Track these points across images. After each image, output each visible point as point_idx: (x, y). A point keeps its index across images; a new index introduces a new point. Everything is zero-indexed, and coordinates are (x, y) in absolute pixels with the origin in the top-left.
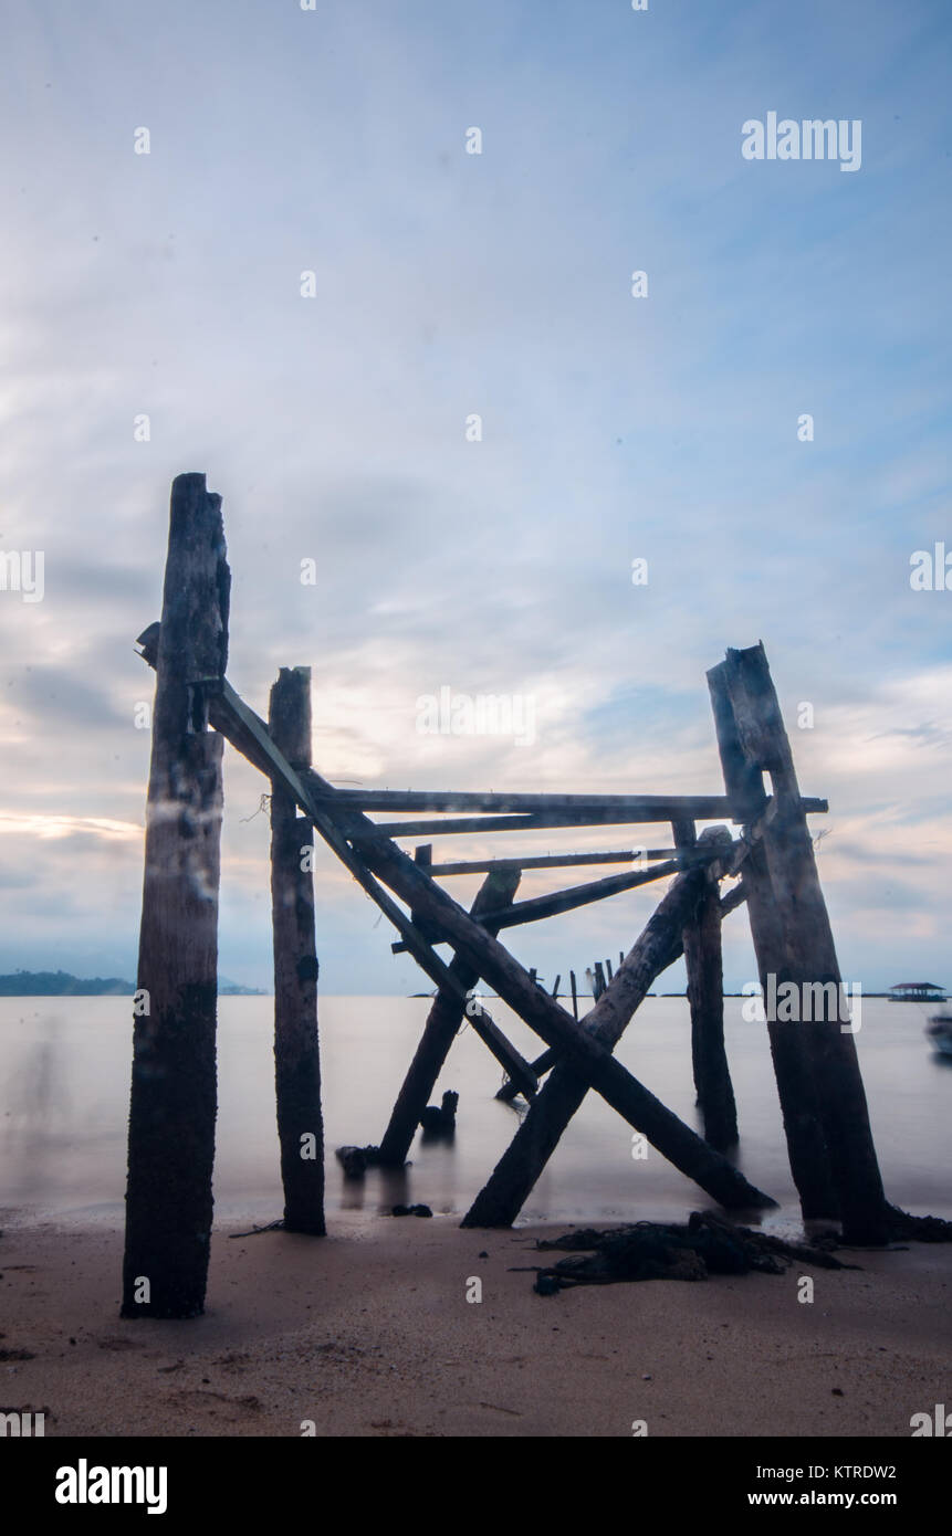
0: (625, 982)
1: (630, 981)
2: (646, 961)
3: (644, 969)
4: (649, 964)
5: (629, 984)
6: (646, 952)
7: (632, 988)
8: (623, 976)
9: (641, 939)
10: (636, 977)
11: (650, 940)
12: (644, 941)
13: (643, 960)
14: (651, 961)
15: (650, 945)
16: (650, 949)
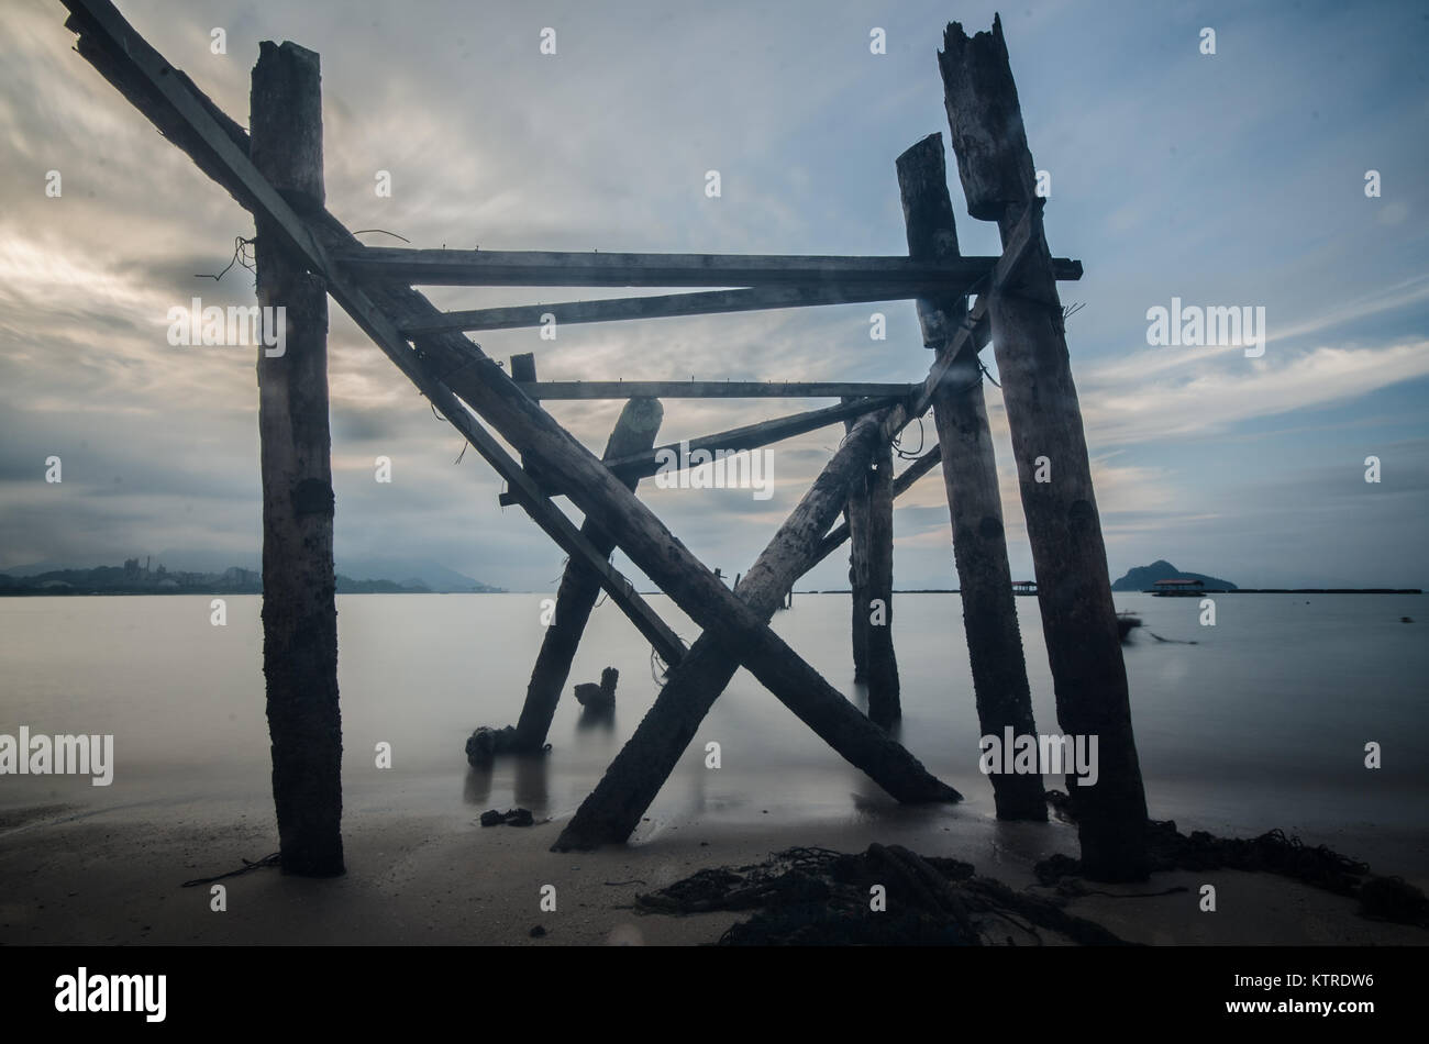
0: (787, 542)
1: (792, 542)
2: (812, 521)
3: (809, 529)
4: (816, 524)
5: (791, 546)
6: (812, 511)
7: (795, 550)
8: (784, 537)
9: (808, 497)
10: (800, 538)
11: (818, 498)
12: (810, 499)
13: (809, 520)
14: (819, 521)
15: (817, 503)
16: (818, 507)
